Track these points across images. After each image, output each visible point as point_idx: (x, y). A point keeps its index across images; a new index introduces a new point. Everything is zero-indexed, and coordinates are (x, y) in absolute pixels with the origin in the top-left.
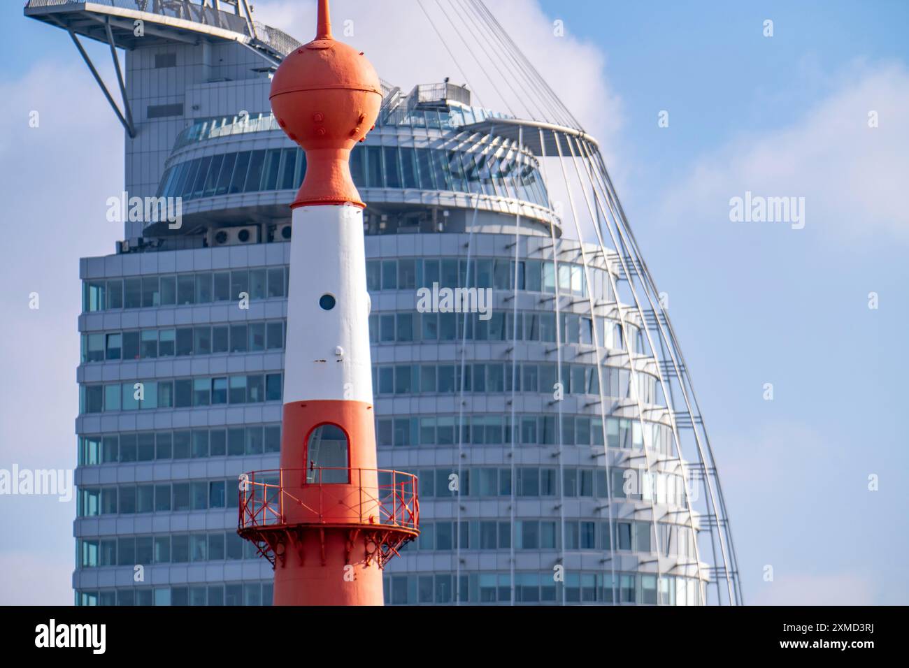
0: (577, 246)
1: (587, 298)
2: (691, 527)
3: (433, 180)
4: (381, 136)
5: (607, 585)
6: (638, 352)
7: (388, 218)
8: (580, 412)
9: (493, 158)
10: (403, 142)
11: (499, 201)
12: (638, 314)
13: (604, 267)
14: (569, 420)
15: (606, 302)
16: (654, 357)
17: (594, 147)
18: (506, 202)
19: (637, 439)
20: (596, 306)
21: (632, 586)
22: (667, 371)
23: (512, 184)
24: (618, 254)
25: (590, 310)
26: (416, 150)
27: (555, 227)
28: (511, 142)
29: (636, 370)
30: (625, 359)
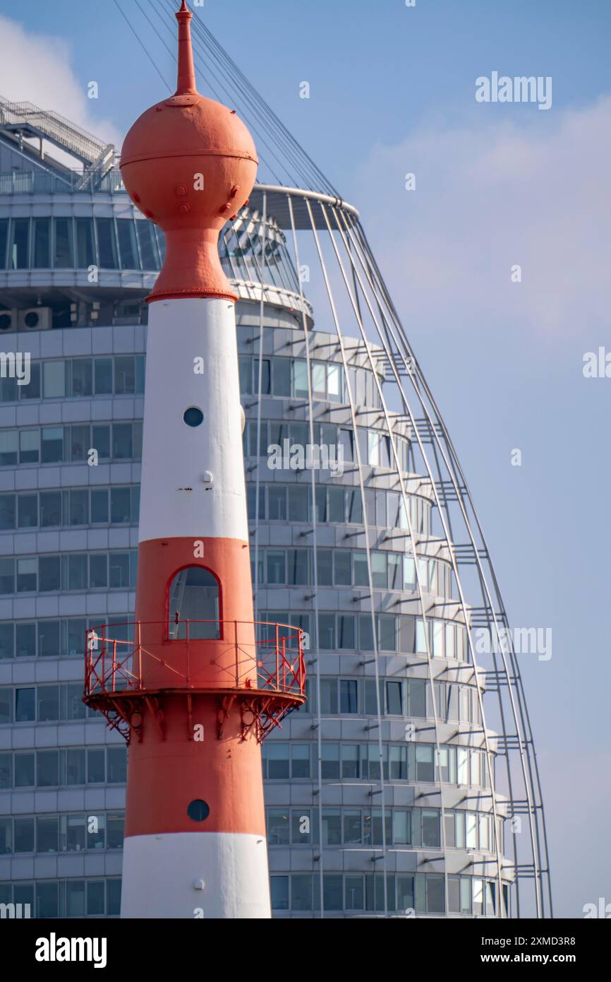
0: (334, 339)
1: (347, 404)
2: (476, 687)
3: (157, 260)
4: (92, 205)
5: (372, 758)
6: (408, 470)
7: (101, 306)
8: (338, 545)
9: (230, 231)
10: (121, 213)
11: (237, 285)
12: (409, 423)
13: (366, 366)
14: (325, 554)
15: (370, 409)
16: (429, 477)
17: (354, 218)
18: (246, 285)
19: (408, 578)
20: (357, 414)
21: (403, 759)
22: (444, 494)
23: (253, 264)
24: (385, 350)
25: (351, 419)
26: (135, 221)
27: (307, 316)
28: (251, 212)
29: (406, 493)
30: (393, 478)
